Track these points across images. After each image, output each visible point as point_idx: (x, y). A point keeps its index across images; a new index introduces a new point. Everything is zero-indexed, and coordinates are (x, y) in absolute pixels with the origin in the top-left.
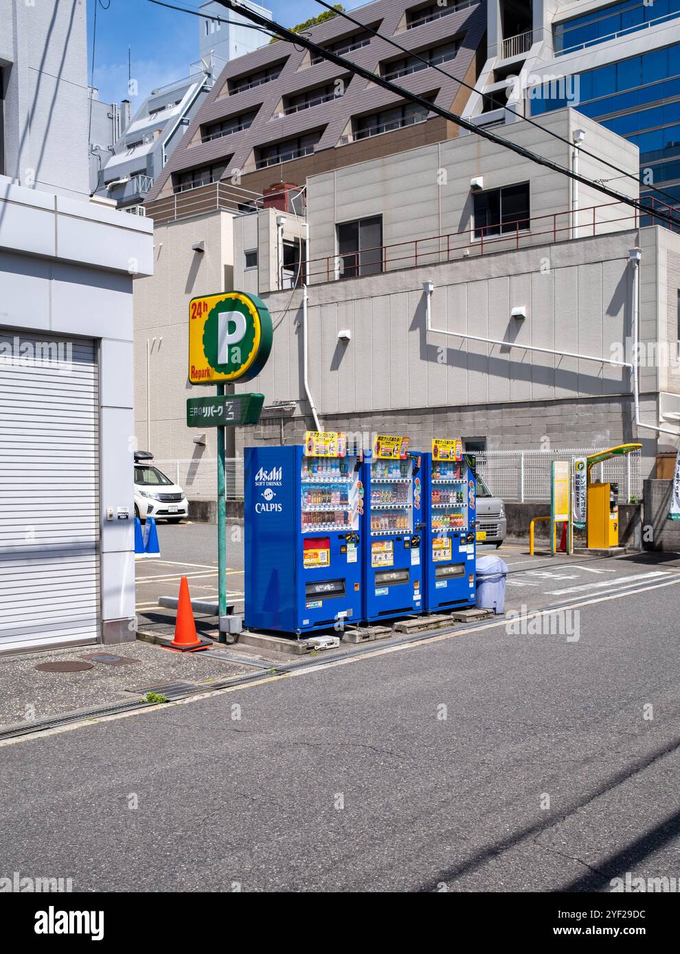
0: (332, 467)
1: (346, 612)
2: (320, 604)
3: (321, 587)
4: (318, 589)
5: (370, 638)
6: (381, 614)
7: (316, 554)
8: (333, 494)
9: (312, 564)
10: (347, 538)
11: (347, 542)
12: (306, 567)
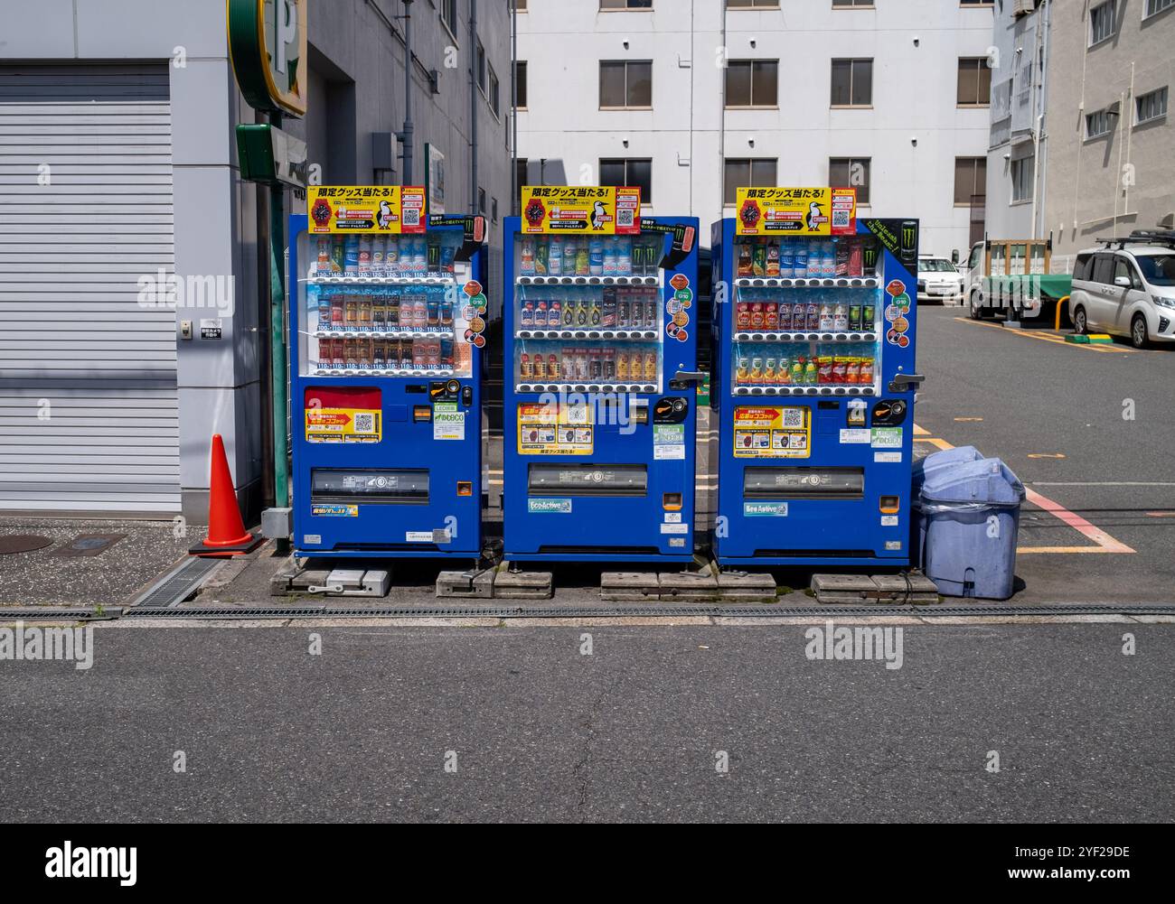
0: (400, 253)
1: (431, 534)
2: (353, 510)
3: (360, 479)
4: (350, 482)
5: (477, 593)
6: (543, 549)
7: (346, 419)
8: (404, 306)
9: (334, 436)
10: (434, 392)
11: (433, 399)
12: (313, 440)
